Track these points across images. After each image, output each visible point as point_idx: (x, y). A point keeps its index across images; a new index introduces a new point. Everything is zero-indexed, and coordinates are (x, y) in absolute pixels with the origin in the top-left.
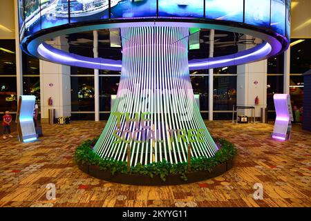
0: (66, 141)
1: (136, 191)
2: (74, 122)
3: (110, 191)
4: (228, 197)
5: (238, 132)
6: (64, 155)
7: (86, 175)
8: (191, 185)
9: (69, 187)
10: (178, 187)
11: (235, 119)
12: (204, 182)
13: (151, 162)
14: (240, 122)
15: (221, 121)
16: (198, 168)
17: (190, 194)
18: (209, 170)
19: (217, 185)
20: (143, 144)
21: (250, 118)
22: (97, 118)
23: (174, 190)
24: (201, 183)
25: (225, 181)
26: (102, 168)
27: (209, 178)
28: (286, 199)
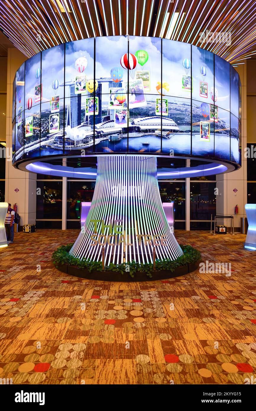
0: (38, 248)
1: (109, 285)
2: (39, 230)
3: (88, 284)
4: (184, 289)
5: (212, 242)
6: (40, 260)
7: (66, 275)
8: (156, 282)
9: (53, 282)
10: (144, 283)
11: (213, 229)
12: (167, 280)
13: (122, 262)
14: (218, 232)
15: (199, 232)
16: (162, 267)
17: (153, 287)
18: (172, 270)
19: (178, 282)
20: (115, 247)
21: (230, 228)
22: (64, 227)
23: (141, 285)
24: (164, 280)
25: (185, 279)
26: (80, 267)
27: (171, 277)
28: (229, 291)
